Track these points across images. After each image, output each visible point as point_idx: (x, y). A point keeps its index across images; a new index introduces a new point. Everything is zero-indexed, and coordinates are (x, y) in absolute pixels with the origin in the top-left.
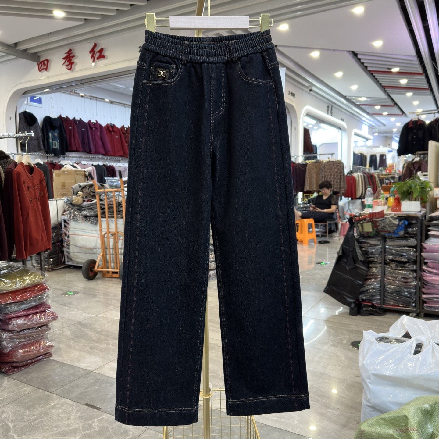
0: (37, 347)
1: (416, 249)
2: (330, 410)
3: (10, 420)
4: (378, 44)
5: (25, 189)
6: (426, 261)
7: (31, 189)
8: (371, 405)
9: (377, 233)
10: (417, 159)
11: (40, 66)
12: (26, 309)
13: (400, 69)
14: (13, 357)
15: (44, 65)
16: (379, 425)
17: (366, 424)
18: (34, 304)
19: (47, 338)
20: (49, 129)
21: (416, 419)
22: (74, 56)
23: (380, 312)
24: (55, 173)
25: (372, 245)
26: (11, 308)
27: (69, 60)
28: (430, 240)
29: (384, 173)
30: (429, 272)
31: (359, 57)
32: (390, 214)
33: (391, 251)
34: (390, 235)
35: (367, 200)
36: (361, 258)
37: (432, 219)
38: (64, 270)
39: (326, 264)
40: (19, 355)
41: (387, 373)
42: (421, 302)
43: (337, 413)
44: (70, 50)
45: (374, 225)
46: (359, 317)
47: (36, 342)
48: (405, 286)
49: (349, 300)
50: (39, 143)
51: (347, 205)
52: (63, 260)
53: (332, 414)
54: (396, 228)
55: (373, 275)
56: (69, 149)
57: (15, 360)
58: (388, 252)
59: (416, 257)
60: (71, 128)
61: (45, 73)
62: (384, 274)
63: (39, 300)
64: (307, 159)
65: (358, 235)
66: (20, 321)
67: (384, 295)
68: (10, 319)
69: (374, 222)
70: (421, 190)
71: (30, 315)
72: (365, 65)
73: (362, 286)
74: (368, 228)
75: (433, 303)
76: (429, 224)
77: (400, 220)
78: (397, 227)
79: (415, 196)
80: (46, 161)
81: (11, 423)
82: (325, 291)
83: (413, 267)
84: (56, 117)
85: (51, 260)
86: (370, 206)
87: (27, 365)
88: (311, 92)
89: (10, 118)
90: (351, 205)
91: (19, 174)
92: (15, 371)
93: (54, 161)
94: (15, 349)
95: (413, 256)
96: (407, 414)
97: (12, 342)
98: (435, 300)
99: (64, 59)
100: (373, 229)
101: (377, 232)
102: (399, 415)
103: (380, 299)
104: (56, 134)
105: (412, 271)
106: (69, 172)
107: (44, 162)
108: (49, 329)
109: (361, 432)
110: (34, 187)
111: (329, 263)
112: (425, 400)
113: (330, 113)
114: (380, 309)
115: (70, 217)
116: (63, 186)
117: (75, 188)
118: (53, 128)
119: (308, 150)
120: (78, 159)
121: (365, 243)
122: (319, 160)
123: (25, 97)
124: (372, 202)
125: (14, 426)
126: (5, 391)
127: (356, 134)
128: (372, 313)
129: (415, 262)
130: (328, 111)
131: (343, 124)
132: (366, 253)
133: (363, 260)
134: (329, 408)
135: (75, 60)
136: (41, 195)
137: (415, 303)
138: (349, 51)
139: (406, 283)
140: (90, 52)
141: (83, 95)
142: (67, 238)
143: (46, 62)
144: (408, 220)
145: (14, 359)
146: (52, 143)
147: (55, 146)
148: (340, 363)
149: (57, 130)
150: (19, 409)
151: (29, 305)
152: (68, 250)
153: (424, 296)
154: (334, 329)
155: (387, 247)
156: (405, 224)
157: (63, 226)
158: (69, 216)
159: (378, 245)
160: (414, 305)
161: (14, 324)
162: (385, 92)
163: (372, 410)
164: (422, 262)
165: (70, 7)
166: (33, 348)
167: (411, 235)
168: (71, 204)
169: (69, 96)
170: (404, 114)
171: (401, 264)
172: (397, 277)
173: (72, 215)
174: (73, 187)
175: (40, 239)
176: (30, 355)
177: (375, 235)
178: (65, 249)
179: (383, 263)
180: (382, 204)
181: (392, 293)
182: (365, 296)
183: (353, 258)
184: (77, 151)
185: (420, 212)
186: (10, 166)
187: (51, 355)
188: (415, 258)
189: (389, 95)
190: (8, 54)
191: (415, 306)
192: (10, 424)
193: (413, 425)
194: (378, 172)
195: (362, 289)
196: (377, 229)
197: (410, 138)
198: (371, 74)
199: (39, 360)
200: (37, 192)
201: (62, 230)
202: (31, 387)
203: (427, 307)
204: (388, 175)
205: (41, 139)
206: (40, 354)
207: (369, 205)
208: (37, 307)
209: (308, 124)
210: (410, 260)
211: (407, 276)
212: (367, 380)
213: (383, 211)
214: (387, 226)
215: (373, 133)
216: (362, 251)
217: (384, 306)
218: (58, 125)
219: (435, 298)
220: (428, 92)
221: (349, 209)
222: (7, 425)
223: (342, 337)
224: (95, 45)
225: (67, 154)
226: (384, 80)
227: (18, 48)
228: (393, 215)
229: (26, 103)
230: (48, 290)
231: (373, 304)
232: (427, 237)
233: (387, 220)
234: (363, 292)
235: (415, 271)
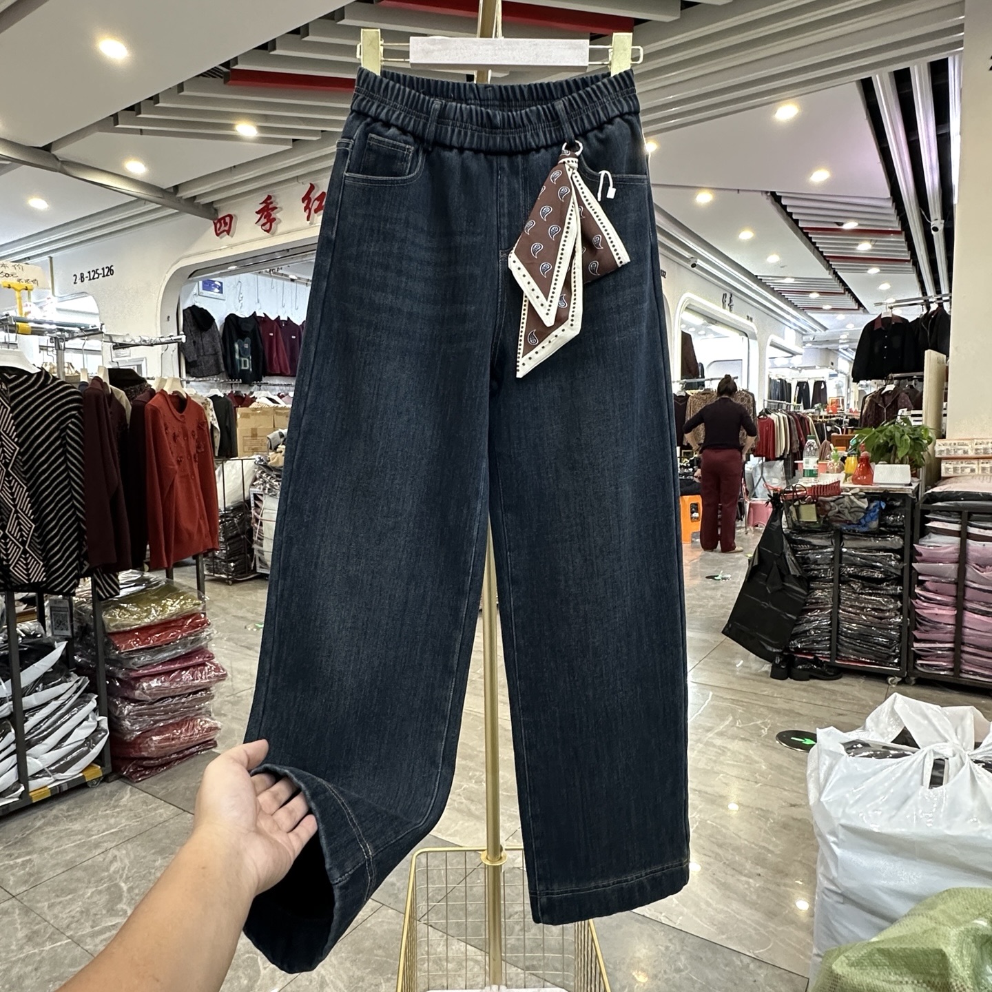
0: (187, 730)
1: (902, 555)
2: (744, 879)
3: (124, 876)
4: (820, 176)
5: (167, 440)
6: (920, 578)
7: (181, 439)
8: (840, 892)
9: (825, 525)
10: (890, 387)
11: (218, 225)
12: (168, 661)
13: (860, 225)
14: (143, 749)
15: (224, 225)
16: (875, 965)
17: (844, 959)
18: (181, 651)
19: (208, 713)
20: (234, 336)
21: (967, 960)
22: (276, 208)
23: (830, 673)
24: (240, 411)
25: (815, 546)
26: (139, 659)
27: (267, 214)
28: (930, 538)
29: (823, 413)
30: (928, 600)
31: (784, 202)
32: (851, 489)
33: (852, 558)
34: (851, 527)
35: (807, 463)
36: (794, 571)
37: (934, 498)
38: (252, 582)
39: (723, 579)
40: (153, 745)
41: (875, 828)
42: (911, 657)
43: (757, 885)
44: (269, 197)
45: (821, 508)
46: (789, 683)
47: (186, 721)
48: (878, 626)
49: (770, 649)
50: (217, 361)
51: (759, 471)
52: (253, 565)
53: (746, 886)
54: (863, 514)
55: (817, 603)
56: (269, 371)
57: (145, 754)
58: (846, 559)
59: (902, 570)
60: (272, 334)
61: (226, 239)
62: (838, 601)
63: (191, 643)
64: (688, 386)
65: (788, 528)
66: (155, 683)
67: (838, 641)
68: (138, 679)
69: (821, 503)
70: (912, 443)
71: (173, 671)
72: (795, 217)
73: (796, 623)
74: (809, 514)
75: (934, 658)
76: (927, 507)
77: (870, 501)
78: (865, 514)
79: (900, 454)
80: (228, 392)
81: (125, 883)
82: (723, 632)
83: (896, 589)
84: (247, 316)
85: (232, 564)
86: (812, 474)
87: (168, 764)
88: (694, 269)
89: (169, 317)
90: (765, 469)
91: (155, 412)
92: (144, 775)
93: (243, 392)
94: (146, 733)
95: (896, 568)
96: (944, 950)
97: (140, 722)
98: (939, 652)
99: (257, 213)
100: (818, 516)
101: (824, 522)
102: (925, 948)
103: (829, 649)
104: (246, 346)
105: (893, 596)
106: (264, 411)
107: (225, 394)
108: (211, 697)
109: (835, 978)
110: (186, 435)
111: (729, 576)
112: (969, 898)
113: (727, 307)
114: (829, 666)
115: (264, 489)
116: (254, 435)
117: (273, 438)
118: (242, 336)
119: (690, 372)
120: (284, 388)
121: (802, 542)
122: (709, 389)
123: (193, 281)
124: (816, 465)
125: (130, 890)
126: (123, 814)
127: (773, 345)
128: (814, 675)
129: (899, 581)
130: (724, 302)
131: (751, 326)
132: (803, 562)
133: (798, 574)
134: (741, 873)
135: (277, 215)
136: (199, 451)
137: (900, 658)
138: (767, 192)
139: (881, 618)
140: (303, 200)
141: (294, 277)
142: (258, 527)
143: (228, 220)
144: (887, 499)
145: (143, 753)
146: (240, 361)
147: (245, 366)
148: (757, 775)
149: (248, 339)
150: (144, 854)
151: (174, 652)
152: (260, 548)
153: (916, 645)
154: (743, 706)
155: (844, 550)
156: (881, 508)
157: (253, 505)
158: (262, 487)
159: (826, 547)
160: (896, 661)
161: (143, 689)
162: (829, 267)
163: (842, 901)
164: (914, 580)
165: (266, 118)
166: (181, 733)
167: (892, 529)
168: (265, 466)
169: (269, 279)
170: (861, 308)
171: (872, 584)
172: (864, 607)
173: (268, 486)
174: (270, 436)
175: (194, 530)
176: (174, 745)
177: (822, 527)
178: (255, 546)
179: (836, 581)
180: (834, 469)
181: (851, 637)
182: (801, 642)
183: (780, 570)
184: (282, 374)
185: (910, 485)
186: (141, 397)
187: (215, 745)
188: (899, 573)
189: (835, 273)
190: (164, 206)
191: (898, 664)
192: (123, 885)
193: (963, 978)
194: (813, 413)
195: (796, 630)
196: (827, 516)
197: (876, 350)
198: (804, 234)
199: (192, 754)
200: (193, 444)
201: (251, 513)
202: (172, 807)
203: (922, 665)
204: (831, 417)
205: (220, 353)
206: (194, 743)
207: (811, 471)
208: (188, 656)
209: (689, 326)
210: (890, 576)
211: (884, 605)
212: (831, 839)
213: (839, 482)
214: (846, 511)
215: (805, 343)
216: (796, 558)
217: (837, 662)
218: (250, 330)
219: (940, 649)
220: (910, 266)
221: (762, 477)
222: (117, 886)
223: (759, 722)
224: (312, 187)
225: (264, 380)
226: (827, 244)
227: (179, 195)
228: (857, 490)
229: (195, 291)
230: (209, 625)
231: (816, 658)
232: (924, 532)
233: (846, 499)
234: (796, 636)
235: (899, 597)
